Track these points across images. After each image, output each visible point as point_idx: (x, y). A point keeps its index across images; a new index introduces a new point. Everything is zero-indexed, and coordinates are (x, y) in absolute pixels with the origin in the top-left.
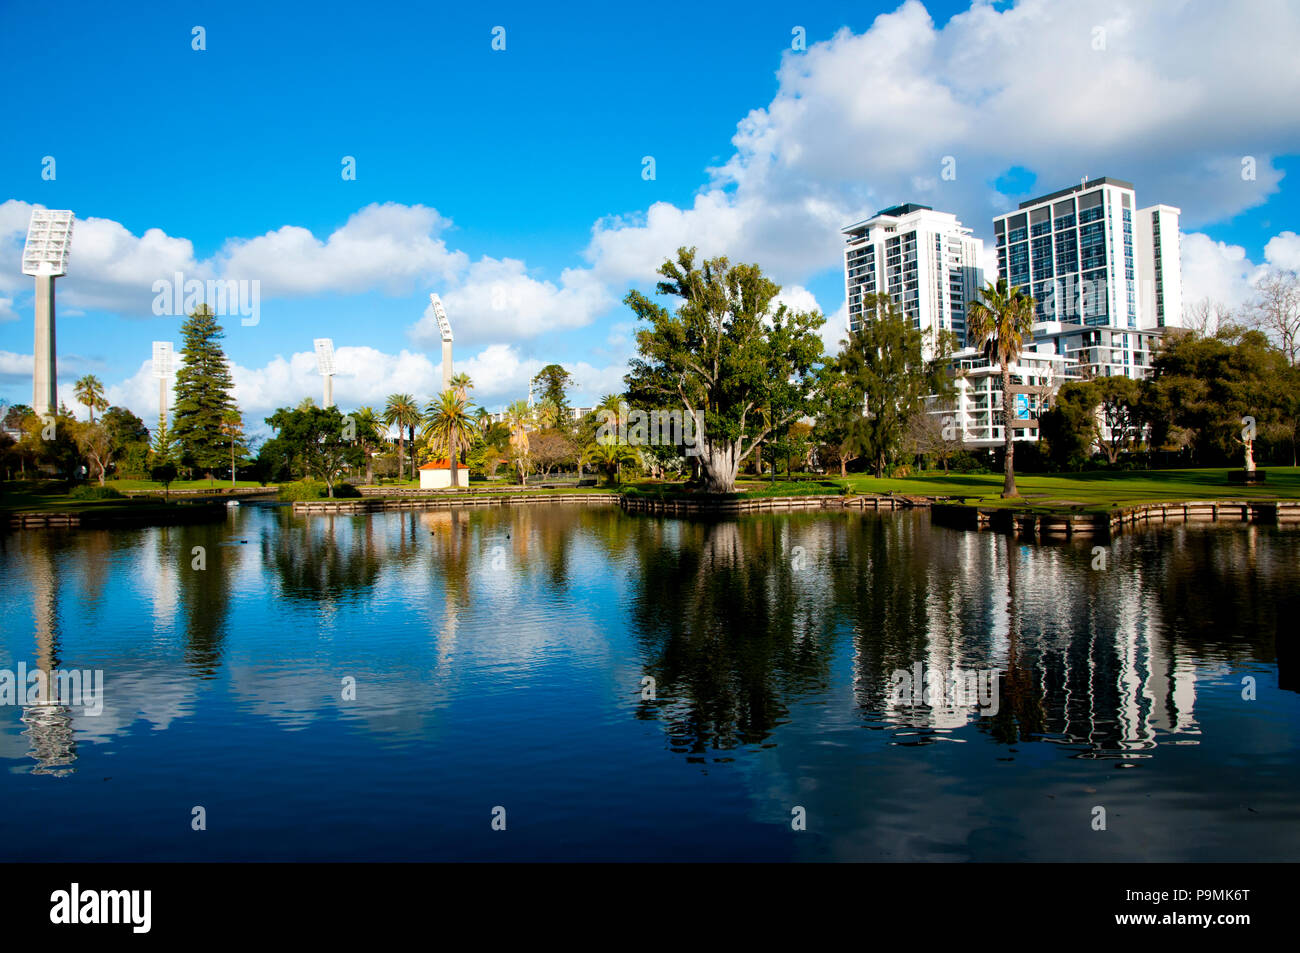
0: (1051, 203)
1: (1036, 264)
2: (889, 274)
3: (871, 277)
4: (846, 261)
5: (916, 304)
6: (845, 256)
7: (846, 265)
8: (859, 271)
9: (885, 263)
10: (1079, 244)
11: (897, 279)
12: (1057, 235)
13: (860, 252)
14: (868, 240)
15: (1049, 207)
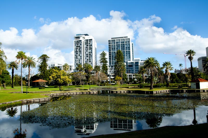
0: (120, 39)
1: (117, 49)
2: (85, 46)
3: (81, 46)
4: (74, 42)
5: (92, 52)
6: (74, 41)
7: (74, 43)
8: (77, 45)
9: (84, 44)
10: (125, 46)
11: (87, 47)
12: (121, 44)
13: (77, 41)
14: (80, 39)
15: (119, 39)
